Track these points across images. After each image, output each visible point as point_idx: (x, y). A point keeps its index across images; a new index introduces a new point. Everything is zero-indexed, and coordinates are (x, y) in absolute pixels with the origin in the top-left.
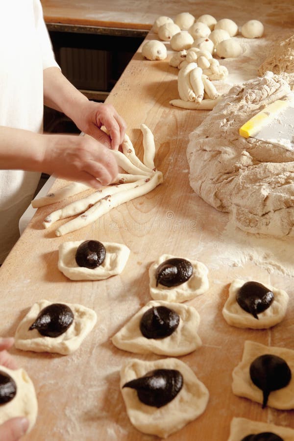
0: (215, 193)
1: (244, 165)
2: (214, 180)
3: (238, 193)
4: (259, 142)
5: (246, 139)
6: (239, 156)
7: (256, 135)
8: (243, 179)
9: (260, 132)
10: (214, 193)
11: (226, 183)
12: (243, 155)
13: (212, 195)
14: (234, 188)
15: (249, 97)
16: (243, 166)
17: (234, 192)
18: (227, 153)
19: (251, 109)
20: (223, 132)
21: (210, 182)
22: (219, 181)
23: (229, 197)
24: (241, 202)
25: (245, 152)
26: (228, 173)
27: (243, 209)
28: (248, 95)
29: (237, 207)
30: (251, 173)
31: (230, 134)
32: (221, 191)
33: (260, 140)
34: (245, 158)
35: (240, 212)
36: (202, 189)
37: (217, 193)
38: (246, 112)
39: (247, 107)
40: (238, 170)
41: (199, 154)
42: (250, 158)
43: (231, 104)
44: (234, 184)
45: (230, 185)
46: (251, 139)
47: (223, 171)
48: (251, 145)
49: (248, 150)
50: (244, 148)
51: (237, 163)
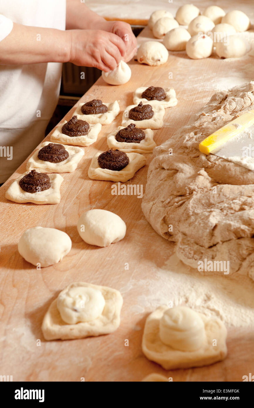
0: (164, 218)
1: (199, 187)
2: (164, 203)
3: (187, 220)
4: (220, 160)
5: (207, 156)
6: (196, 175)
7: (218, 152)
8: (193, 203)
9: (223, 148)
10: (162, 218)
11: (176, 208)
12: (200, 174)
13: (160, 219)
14: (183, 213)
15: (228, 106)
16: (198, 188)
17: (183, 219)
18: (183, 172)
19: (224, 120)
20: (186, 148)
21: (161, 205)
22: (170, 204)
23: (177, 224)
24: (187, 230)
25: (203, 172)
26: (181, 196)
27: (189, 239)
28: (228, 103)
29: (183, 236)
30: (203, 197)
31: (192, 151)
32: (170, 216)
33: (221, 158)
34: (201, 178)
35: (185, 241)
36: (151, 212)
37: (166, 218)
38: (216, 124)
39: (220, 118)
40: (192, 193)
41: (158, 172)
42: (207, 179)
43: (207, 115)
44: (184, 209)
45: (180, 210)
46: (211, 156)
47: (175, 193)
48: (210, 163)
49: (207, 169)
50: (203, 167)
51: (191, 184)
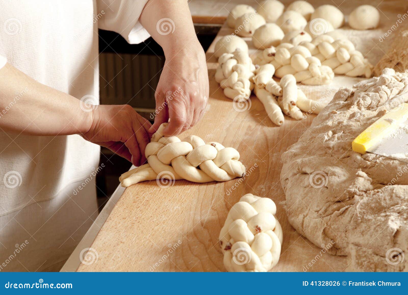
0: (324, 230)
1: (361, 189)
2: (320, 212)
3: (356, 228)
4: (381, 158)
5: (362, 155)
6: (353, 177)
7: (375, 150)
8: (361, 209)
9: (380, 145)
10: (322, 231)
11: (338, 216)
12: (359, 176)
13: (320, 233)
14: (350, 221)
15: (362, 102)
16: (359, 191)
17: (350, 227)
18: (335, 175)
19: (366, 117)
20: (329, 148)
21: (315, 215)
22: (328, 213)
23: (343, 235)
24: (361, 240)
25: (361, 173)
26: (339, 202)
27: (364, 249)
28: (361, 99)
29: (356, 247)
30: (372, 200)
31: (338, 151)
32: (332, 227)
33: (382, 156)
34: (361, 180)
35: (361, 253)
36: (304, 226)
37: (327, 230)
38: (359, 121)
39: (361, 115)
40: (353, 197)
41: (297, 180)
42: (368, 180)
43: (338, 112)
44: (350, 216)
45: (344, 218)
46: (369, 154)
47: (332, 199)
48: (369, 163)
49: (364, 169)
50: (359, 168)
51: (350, 187)
